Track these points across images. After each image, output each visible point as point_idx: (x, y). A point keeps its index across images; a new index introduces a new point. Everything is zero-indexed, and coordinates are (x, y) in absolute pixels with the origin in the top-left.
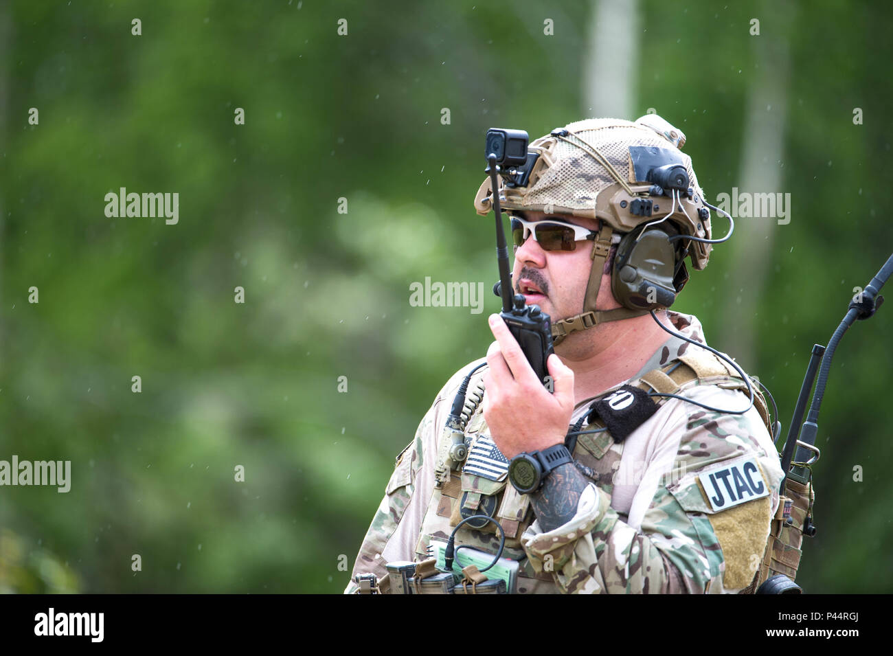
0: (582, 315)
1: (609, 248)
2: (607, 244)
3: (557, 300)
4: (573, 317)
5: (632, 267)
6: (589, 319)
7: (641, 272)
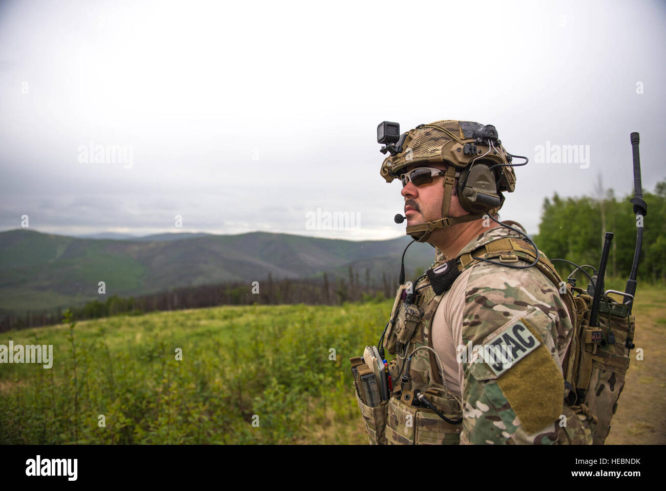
0: (441, 220)
1: (454, 179)
2: (452, 177)
3: (425, 212)
4: (436, 220)
5: (469, 187)
6: (445, 222)
7: (475, 189)
